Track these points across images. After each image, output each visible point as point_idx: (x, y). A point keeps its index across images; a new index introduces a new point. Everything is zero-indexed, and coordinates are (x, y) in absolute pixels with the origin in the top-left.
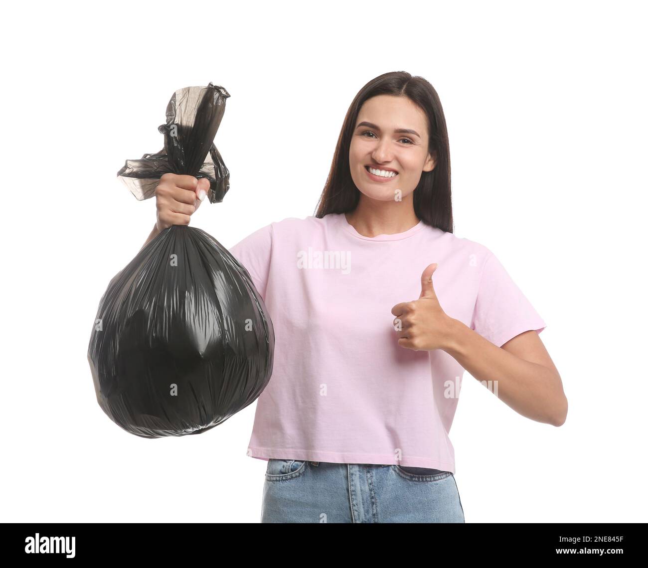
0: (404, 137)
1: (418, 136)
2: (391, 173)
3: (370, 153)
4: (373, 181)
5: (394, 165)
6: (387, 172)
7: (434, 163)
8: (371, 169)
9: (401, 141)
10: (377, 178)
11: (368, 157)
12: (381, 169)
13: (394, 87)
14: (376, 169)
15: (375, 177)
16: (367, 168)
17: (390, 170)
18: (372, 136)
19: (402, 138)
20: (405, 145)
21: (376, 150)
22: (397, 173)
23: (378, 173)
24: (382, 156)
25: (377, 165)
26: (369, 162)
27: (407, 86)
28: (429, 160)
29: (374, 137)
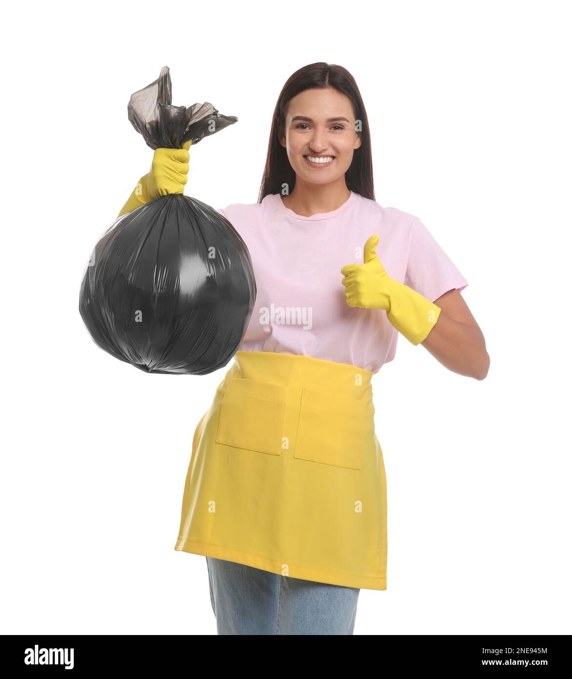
0: (336, 125)
1: (348, 121)
2: (328, 158)
3: (308, 144)
4: (313, 169)
5: (331, 152)
6: (325, 158)
7: (360, 140)
8: (310, 158)
9: (333, 129)
10: (318, 165)
11: (306, 147)
12: (319, 157)
13: (318, 81)
14: (315, 158)
15: (316, 164)
16: (305, 157)
17: (327, 156)
18: (305, 128)
19: (334, 125)
20: (337, 131)
21: (313, 140)
22: (333, 157)
23: (317, 160)
24: (319, 145)
25: (315, 154)
26: (307, 152)
27: (330, 77)
28: (357, 139)
29: (307, 128)
